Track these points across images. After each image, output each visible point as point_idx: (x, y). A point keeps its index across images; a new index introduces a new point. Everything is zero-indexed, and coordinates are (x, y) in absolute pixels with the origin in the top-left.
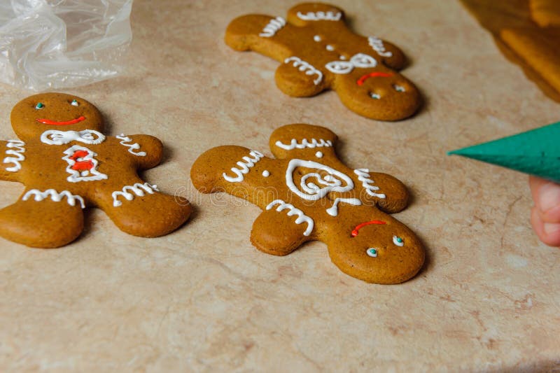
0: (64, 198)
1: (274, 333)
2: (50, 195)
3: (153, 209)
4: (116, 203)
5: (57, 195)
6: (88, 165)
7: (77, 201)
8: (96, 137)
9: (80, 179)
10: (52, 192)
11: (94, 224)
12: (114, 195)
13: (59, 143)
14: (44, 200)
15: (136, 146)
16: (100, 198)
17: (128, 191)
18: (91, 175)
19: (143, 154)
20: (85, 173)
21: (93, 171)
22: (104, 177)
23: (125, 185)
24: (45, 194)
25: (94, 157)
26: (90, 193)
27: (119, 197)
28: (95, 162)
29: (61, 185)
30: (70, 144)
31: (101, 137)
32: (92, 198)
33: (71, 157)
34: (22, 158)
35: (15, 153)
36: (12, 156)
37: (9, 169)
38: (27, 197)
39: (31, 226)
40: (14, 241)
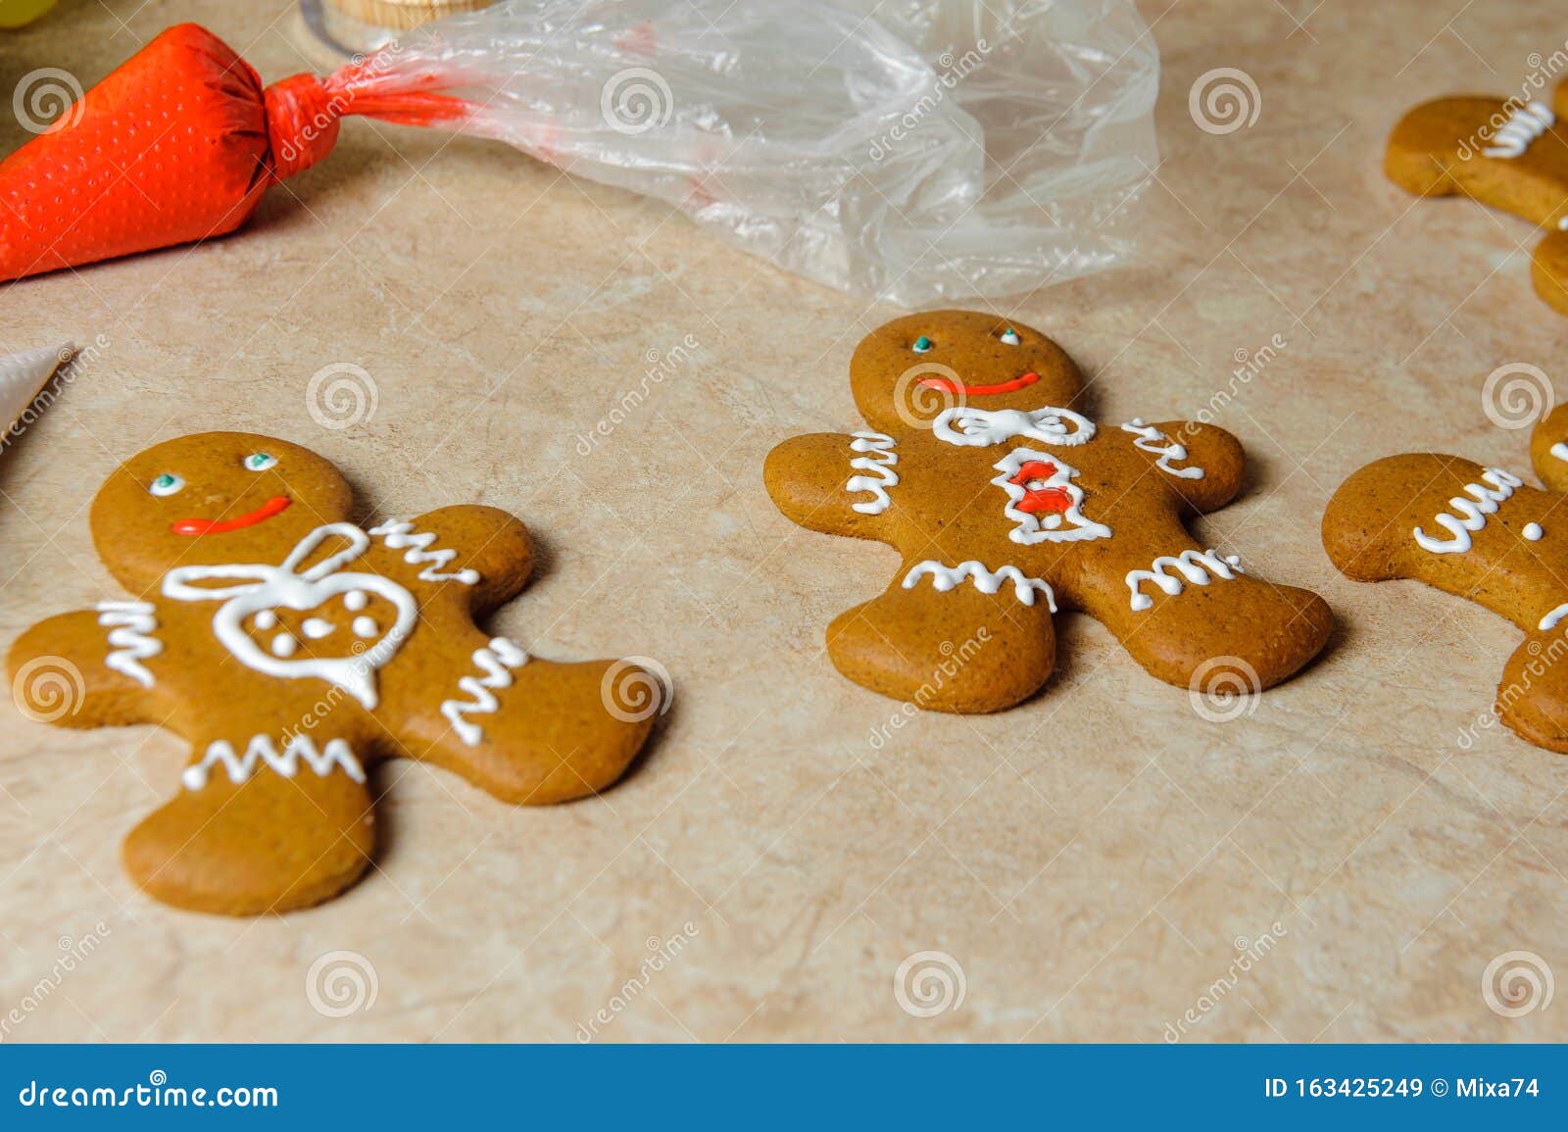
0: (1006, 585)
2: (969, 577)
3: (1234, 619)
4: (1138, 602)
5: (989, 576)
6: (1058, 501)
7: (1037, 594)
8: (1071, 428)
9: (1039, 537)
10: (976, 568)
11: (1078, 655)
12: (1131, 579)
13: (981, 441)
14: (956, 589)
15: (1175, 451)
16: (1092, 587)
17: (1167, 570)
18: (1067, 526)
19: (1194, 473)
20: (1052, 521)
21: (1072, 515)
22: (1102, 531)
23: (1156, 555)
24: (958, 573)
25: (1071, 480)
26: (1068, 574)
27: (1144, 586)
28: (1076, 493)
29: (996, 554)
30: (1008, 445)
31: (1085, 428)
32: (1073, 587)
33: (1012, 480)
34: (891, 479)
35: (873, 466)
36: (866, 473)
37: (860, 508)
38: (913, 580)
39: (929, 656)
40: (884, 693)
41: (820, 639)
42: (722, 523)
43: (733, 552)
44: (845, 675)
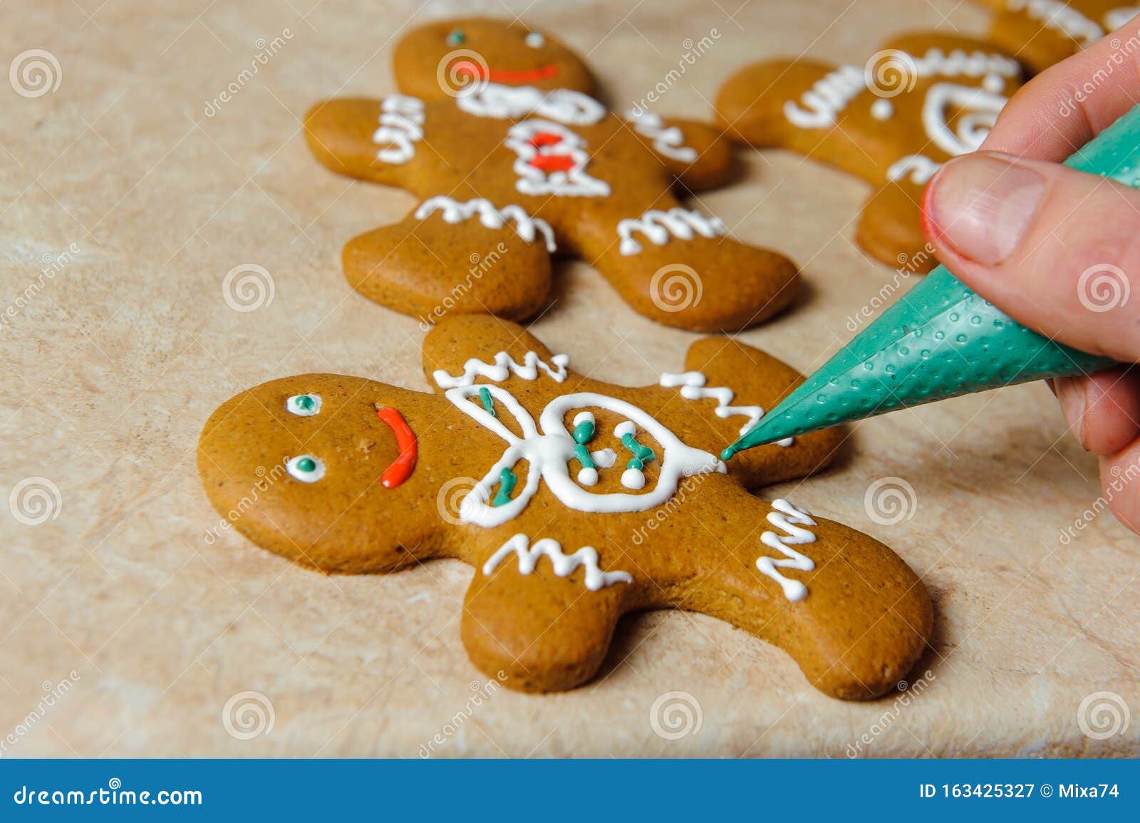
0: (510, 223)
1: (1003, 569)
2: (477, 214)
4: (628, 247)
5: (496, 213)
6: (564, 164)
7: (538, 235)
8: (581, 110)
9: (543, 189)
10: (484, 206)
11: (572, 292)
12: (624, 228)
13: (500, 113)
14: (464, 223)
15: (673, 136)
16: (588, 235)
17: (657, 223)
18: (570, 182)
19: (687, 155)
20: (557, 178)
21: (575, 174)
22: (598, 188)
23: (649, 210)
24: (468, 209)
25: (577, 148)
26: (568, 221)
27: (635, 235)
28: (581, 158)
29: (504, 196)
30: (524, 117)
31: (593, 111)
32: (571, 233)
33: (527, 142)
34: (416, 134)
35: (401, 122)
36: (394, 127)
37: (387, 156)
38: (427, 213)
39: (434, 272)
40: (390, 306)
41: (337, 261)
42: (262, 165)
43: (268, 188)
44: (357, 290)
